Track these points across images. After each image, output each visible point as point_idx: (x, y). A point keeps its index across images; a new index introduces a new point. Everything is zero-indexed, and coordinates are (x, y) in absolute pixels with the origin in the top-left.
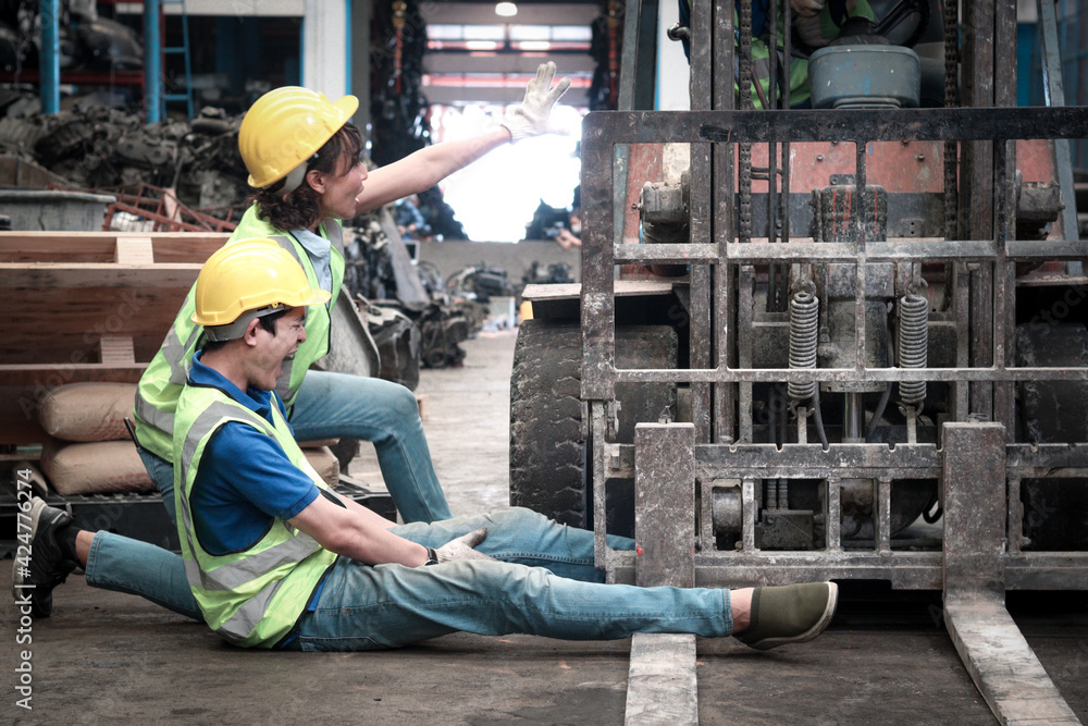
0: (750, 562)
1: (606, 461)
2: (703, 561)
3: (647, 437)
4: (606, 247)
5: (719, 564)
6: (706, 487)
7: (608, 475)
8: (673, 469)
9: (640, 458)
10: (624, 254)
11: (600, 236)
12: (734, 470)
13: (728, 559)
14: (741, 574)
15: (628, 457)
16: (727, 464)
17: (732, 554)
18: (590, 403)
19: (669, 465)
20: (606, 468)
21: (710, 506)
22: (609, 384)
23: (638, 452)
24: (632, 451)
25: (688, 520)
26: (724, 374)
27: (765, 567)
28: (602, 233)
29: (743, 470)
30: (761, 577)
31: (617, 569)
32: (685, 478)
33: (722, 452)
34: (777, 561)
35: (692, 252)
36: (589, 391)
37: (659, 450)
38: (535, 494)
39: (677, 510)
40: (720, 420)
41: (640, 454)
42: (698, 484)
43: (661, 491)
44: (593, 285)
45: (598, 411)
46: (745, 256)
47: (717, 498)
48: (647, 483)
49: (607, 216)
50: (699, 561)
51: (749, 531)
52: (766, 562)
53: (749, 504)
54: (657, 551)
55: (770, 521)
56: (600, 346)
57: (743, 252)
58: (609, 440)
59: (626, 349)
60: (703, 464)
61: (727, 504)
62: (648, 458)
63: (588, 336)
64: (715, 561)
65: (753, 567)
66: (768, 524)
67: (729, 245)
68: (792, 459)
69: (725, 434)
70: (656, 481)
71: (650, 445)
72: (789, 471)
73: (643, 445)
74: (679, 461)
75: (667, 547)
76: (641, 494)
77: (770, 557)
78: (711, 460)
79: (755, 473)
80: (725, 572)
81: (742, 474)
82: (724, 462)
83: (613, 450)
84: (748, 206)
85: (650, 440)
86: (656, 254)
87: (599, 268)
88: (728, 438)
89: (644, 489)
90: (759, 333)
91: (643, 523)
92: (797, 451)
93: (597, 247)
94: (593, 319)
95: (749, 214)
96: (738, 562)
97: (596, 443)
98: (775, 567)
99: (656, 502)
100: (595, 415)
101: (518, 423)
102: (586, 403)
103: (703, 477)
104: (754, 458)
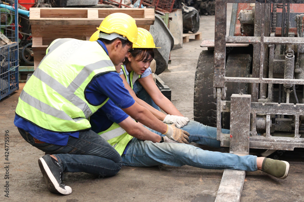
0: (268, 141)
1: (221, 107)
2: (252, 140)
3: (235, 100)
4: (223, 38)
5: (258, 141)
6: (254, 116)
7: (222, 111)
8: (243, 111)
9: (232, 107)
10: (229, 40)
11: (221, 34)
12: (264, 111)
13: (261, 139)
14: (265, 144)
15: (228, 105)
16: (261, 109)
17: (262, 137)
18: (216, 88)
19: (241, 109)
20: (221, 108)
21: (255, 122)
22: (223, 82)
23: (231, 105)
24: (230, 104)
25: (247, 127)
26: (261, 80)
27: (273, 142)
28: (222, 33)
29: (266, 111)
30: (271, 146)
31: (224, 141)
32: (247, 114)
33: (260, 105)
34: (277, 141)
35: (252, 39)
36: (216, 84)
37: (239, 104)
38: (201, 111)
39: (244, 124)
40: (262, 91)
41: (232, 105)
42: (251, 115)
43: (239, 117)
44: (218, 50)
45: (219, 91)
46: (270, 42)
47: (258, 119)
48: (234, 115)
49: (223, 27)
50: (250, 139)
51: (268, 130)
52: (273, 141)
53: (268, 122)
54: (237, 136)
55: (278, 123)
56: (220, 70)
57: (269, 40)
58: (222, 99)
59: (233, 64)
60: (253, 109)
61: (261, 121)
62: (235, 107)
63: (216, 67)
64: (256, 140)
65: (269, 142)
66: (277, 124)
67: (265, 37)
68: (283, 108)
69: (263, 95)
70: (237, 114)
71: (235, 103)
72: (282, 112)
73: (233, 103)
74: (245, 108)
75: (240, 135)
76: (232, 118)
77: (275, 139)
78: (256, 107)
79: (271, 112)
80: (259, 143)
81: (266, 113)
82: (260, 108)
83: (224, 103)
84: (275, 18)
85: (235, 101)
86: (239, 40)
87: (220, 44)
88: (264, 97)
89: (233, 117)
90: (276, 63)
91: (233, 127)
92: (285, 106)
93: (220, 38)
94: (218, 61)
95: (275, 21)
96: (264, 140)
97: (218, 101)
98: (276, 143)
99: (237, 121)
100: (218, 92)
101: (196, 88)
102: (215, 88)
103: (253, 113)
104: (270, 107)
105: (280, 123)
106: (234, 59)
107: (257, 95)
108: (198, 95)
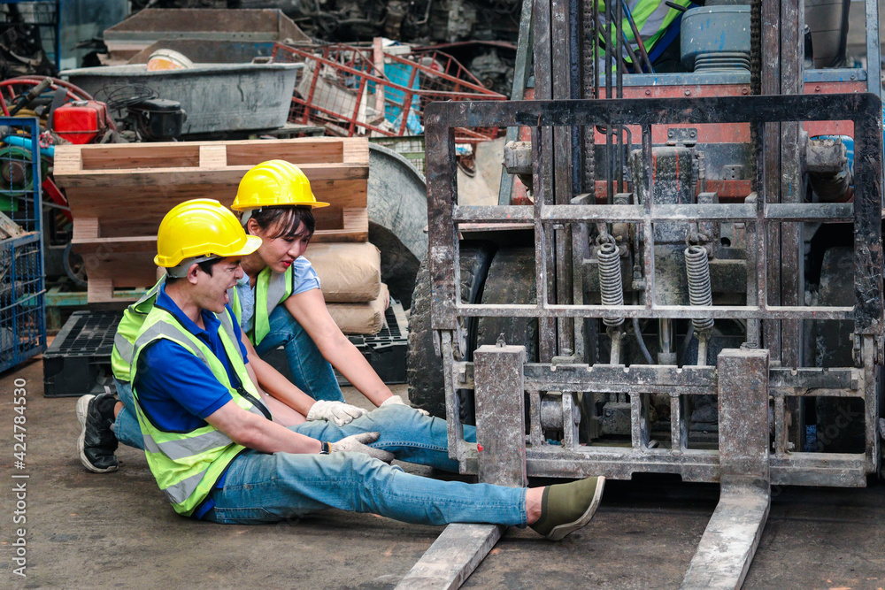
0: (570, 457)
1: (455, 376)
2: (533, 455)
3: (483, 360)
4: (446, 210)
5: (545, 458)
6: (535, 397)
7: (457, 386)
8: (503, 385)
9: (478, 376)
10: (461, 215)
11: (441, 201)
12: (555, 385)
13: (552, 454)
14: (563, 466)
15: (469, 373)
16: (549, 380)
17: (557, 449)
18: (440, 332)
19: (500, 382)
20: (455, 381)
21: (538, 412)
22: (453, 317)
23: (476, 371)
24: (473, 370)
25: (516, 425)
26: (541, 310)
27: (581, 461)
28: (443, 199)
29: (561, 385)
30: (578, 469)
31: (467, 460)
32: (513, 392)
33: (545, 371)
34: (591, 457)
35: (515, 213)
36: (437, 323)
37: (492, 370)
38: (425, 390)
39: (508, 417)
40: (562, 336)
41: (478, 373)
42: (527, 395)
43: (495, 402)
44: (437, 240)
45: (446, 337)
46: (555, 217)
47: (545, 405)
48: (483, 396)
49: (446, 185)
50: (528, 454)
51: (571, 432)
52: (583, 457)
53: (568, 411)
54: (493, 448)
55: (608, 414)
56: (444, 288)
57: (554, 213)
58: (456, 358)
60: (530, 379)
61: (550, 411)
62: (484, 376)
63: (435, 280)
64: (542, 456)
65: (572, 461)
66: (607, 416)
67: (544, 207)
68: (600, 377)
69: (566, 347)
70: (491, 394)
71: (485, 366)
72: (597, 386)
73: (480, 366)
74: (508, 379)
75: (500, 446)
76: (480, 404)
77: (585, 453)
78: (536, 376)
79: (572, 387)
80: (550, 464)
81: (561, 388)
82: (546, 379)
83: (460, 368)
85: (485, 362)
86: (485, 215)
87: (441, 226)
88: (568, 350)
89: (482, 400)
90: (589, 268)
91: (482, 426)
92: (604, 371)
93: (439, 210)
94: (438, 267)
96: (561, 456)
97: (446, 362)
98: (589, 461)
99: (491, 410)
100: (444, 341)
101: (413, 333)
102: (436, 332)
103: (530, 390)
104: (570, 375)
105: (615, 414)
106: (507, 261)
107: (551, 348)
108: (416, 350)
